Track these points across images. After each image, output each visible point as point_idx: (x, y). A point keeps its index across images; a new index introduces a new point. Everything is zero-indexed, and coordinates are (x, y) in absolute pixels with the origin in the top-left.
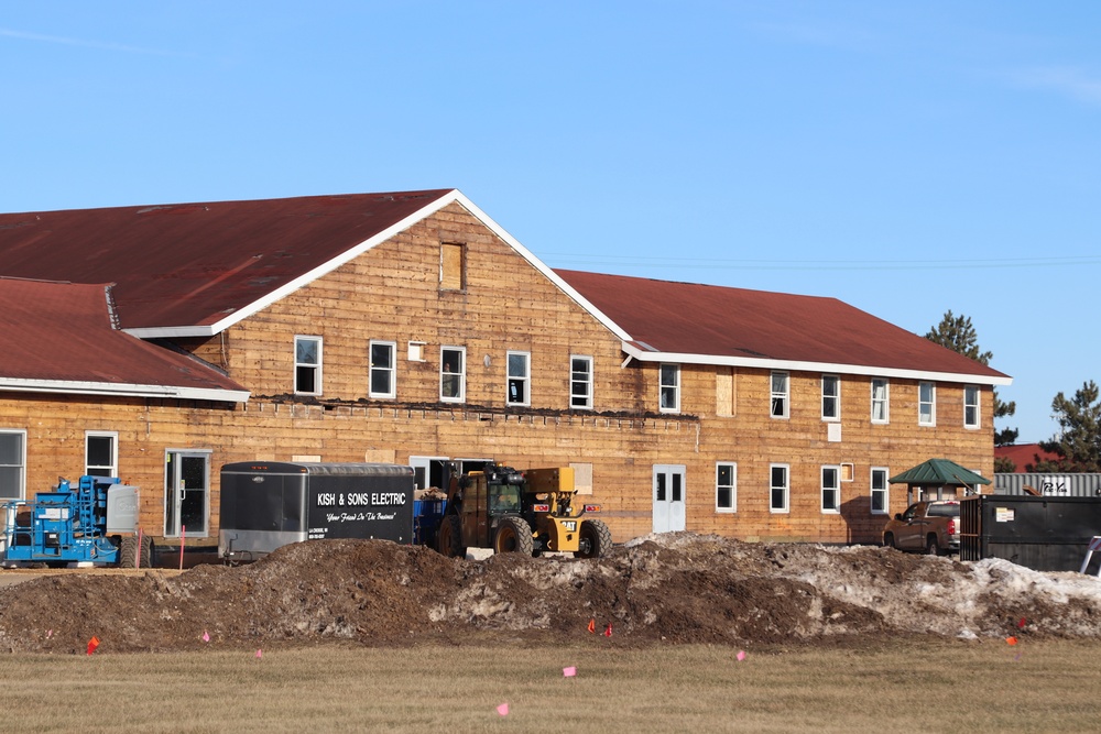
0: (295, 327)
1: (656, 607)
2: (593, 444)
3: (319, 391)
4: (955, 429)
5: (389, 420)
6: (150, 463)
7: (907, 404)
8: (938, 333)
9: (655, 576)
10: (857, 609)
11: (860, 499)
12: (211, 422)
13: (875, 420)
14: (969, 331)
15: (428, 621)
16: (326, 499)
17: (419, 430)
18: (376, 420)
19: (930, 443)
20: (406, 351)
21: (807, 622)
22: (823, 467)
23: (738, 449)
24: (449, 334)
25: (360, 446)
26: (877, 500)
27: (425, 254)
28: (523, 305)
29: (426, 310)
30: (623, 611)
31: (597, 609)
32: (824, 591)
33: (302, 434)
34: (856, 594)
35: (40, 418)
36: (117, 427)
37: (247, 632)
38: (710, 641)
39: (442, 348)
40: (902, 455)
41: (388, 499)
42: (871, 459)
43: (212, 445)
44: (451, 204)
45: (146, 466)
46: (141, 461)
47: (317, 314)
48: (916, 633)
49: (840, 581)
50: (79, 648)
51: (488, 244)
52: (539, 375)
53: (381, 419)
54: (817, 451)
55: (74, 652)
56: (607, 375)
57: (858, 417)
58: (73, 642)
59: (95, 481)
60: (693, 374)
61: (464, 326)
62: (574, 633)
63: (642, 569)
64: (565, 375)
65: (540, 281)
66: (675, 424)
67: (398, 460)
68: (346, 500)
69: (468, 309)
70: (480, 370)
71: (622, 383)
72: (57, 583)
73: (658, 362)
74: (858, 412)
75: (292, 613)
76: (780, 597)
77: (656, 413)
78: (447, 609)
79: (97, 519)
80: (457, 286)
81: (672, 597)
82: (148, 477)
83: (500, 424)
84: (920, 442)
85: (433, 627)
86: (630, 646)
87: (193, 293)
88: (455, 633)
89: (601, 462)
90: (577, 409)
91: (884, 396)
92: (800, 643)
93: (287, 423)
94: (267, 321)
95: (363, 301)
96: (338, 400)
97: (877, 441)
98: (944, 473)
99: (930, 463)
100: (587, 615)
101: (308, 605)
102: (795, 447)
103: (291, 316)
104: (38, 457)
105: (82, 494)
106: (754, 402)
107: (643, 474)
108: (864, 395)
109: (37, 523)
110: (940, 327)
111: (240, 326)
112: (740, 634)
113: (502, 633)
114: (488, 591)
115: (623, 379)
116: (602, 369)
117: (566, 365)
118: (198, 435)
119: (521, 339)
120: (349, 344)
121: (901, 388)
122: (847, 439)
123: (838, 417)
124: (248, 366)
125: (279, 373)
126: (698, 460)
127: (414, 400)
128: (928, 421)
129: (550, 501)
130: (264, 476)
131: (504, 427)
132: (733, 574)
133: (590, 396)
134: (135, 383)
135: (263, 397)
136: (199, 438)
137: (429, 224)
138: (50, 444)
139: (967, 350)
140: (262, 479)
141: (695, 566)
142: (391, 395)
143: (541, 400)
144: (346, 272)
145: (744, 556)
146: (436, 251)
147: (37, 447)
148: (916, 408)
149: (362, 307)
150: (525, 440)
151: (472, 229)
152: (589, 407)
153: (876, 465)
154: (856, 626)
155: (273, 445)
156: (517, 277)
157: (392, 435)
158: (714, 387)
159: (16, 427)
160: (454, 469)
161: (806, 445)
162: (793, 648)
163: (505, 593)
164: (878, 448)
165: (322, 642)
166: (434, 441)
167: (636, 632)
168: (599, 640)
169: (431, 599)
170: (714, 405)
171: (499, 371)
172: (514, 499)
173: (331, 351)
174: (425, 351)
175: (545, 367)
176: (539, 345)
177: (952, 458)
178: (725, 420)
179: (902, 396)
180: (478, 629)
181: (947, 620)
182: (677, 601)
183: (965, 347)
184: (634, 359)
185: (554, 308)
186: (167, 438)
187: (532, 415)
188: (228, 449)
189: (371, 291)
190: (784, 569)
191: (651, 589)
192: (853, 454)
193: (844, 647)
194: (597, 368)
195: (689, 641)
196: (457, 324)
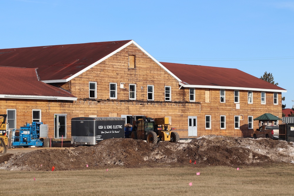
0: (89, 79)
1: (207, 156)
2: (171, 111)
3: (96, 97)
4: (271, 105)
5: (115, 105)
6: (50, 118)
7: (258, 98)
8: (263, 78)
9: (206, 147)
10: (262, 156)
11: (245, 125)
12: (67, 106)
13: (249, 103)
14: (271, 77)
15: (144, 161)
16: (101, 127)
17: (124, 108)
18: (112, 105)
19: (264, 109)
20: (120, 85)
21: (249, 159)
22: (235, 116)
23: (211, 111)
24: (131, 81)
25: (107, 112)
26: (250, 125)
27: (124, 58)
28: (151, 72)
29: (125, 74)
30: (197, 157)
31: (190, 157)
32: (253, 151)
33: (92, 109)
34: (261, 151)
35: (20, 106)
36: (41, 108)
37: (94, 164)
38: (222, 165)
39: (130, 85)
40: (257, 112)
41: (118, 127)
42: (248, 114)
43: (67, 113)
44: (131, 44)
45: (49, 119)
46: (47, 117)
47: (95, 76)
48: (279, 162)
49: (257, 148)
50: (49, 169)
51: (142, 55)
52: (156, 92)
53: (113, 105)
54: (233, 112)
55: (47, 170)
56: (175, 91)
57: (244, 102)
58: (47, 168)
59: (36, 123)
60: (199, 91)
61: (135, 78)
62: (184, 163)
63: (202, 145)
64: (163, 92)
65: (156, 65)
66: (194, 105)
67: (118, 116)
68: (106, 127)
69: (136, 74)
70: (140, 91)
71: (179, 94)
72: (41, 152)
73: (189, 88)
74: (244, 100)
75: (106, 159)
76: (241, 152)
77: (189, 102)
78: (148, 157)
79: (37, 134)
80: (133, 67)
81: (211, 153)
82: (50, 122)
83: (146, 105)
84: (262, 109)
85: (145, 162)
86: (200, 167)
87: (60, 70)
88: (152, 164)
89: (174, 116)
90: (167, 101)
91: (251, 96)
92: (247, 165)
93: (87, 106)
94: (81, 78)
95: (108, 72)
96: (101, 100)
97: (250, 108)
98: (269, 117)
99: (265, 114)
100: (187, 158)
101: (110, 157)
102: (227, 111)
103: (88, 76)
104: (20, 117)
105: (33, 127)
106: (216, 98)
107: (185, 119)
108: (246, 96)
109: (21, 135)
110: (263, 76)
111: (74, 79)
112: (230, 163)
113: (164, 164)
114: (160, 152)
115: (179, 92)
116: (174, 90)
117: (163, 89)
118: (63, 110)
119: (151, 82)
120: (104, 84)
121: (256, 94)
122: (241, 108)
123: (239, 102)
124: (76, 91)
125: (85, 92)
126: (200, 115)
127: (122, 99)
128: (264, 103)
129: (162, 127)
130: (84, 121)
131: (147, 106)
132: (227, 146)
133: (170, 97)
134: (46, 96)
135: (81, 99)
136: (63, 111)
137: (125, 50)
138: (23, 113)
139: (271, 83)
140: (83, 122)
141: (216, 144)
142: (116, 98)
143: (157, 99)
144: (103, 64)
145: (230, 141)
146: (127, 58)
147: (19, 114)
148: (260, 99)
149: (108, 73)
150: (153, 110)
151: (137, 51)
152: (170, 100)
153: (249, 115)
154: (262, 160)
155: (84, 112)
156: (150, 64)
157: (116, 109)
158: (205, 94)
159: (13, 109)
160: (133, 118)
161: (230, 110)
162: (245, 166)
163: (164, 153)
164: (250, 110)
165: (115, 167)
166: (128, 111)
167: (201, 163)
168: (191, 165)
169: (144, 154)
170: (205, 99)
171: (145, 91)
172: (152, 126)
173: (99, 86)
174: (125, 86)
175: (158, 89)
176: (156, 83)
177: (271, 113)
178: (208, 103)
179: (256, 96)
180: (158, 163)
181: (287, 158)
182: (212, 154)
183: (270, 82)
184: (182, 87)
185: (160, 73)
186: (55, 111)
187: (155, 103)
188: (71, 114)
189: (110, 69)
190: (241, 145)
191: (205, 151)
192: (243, 112)
193: (260, 166)
194: (172, 90)
195: (217, 165)
196: (134, 78)
